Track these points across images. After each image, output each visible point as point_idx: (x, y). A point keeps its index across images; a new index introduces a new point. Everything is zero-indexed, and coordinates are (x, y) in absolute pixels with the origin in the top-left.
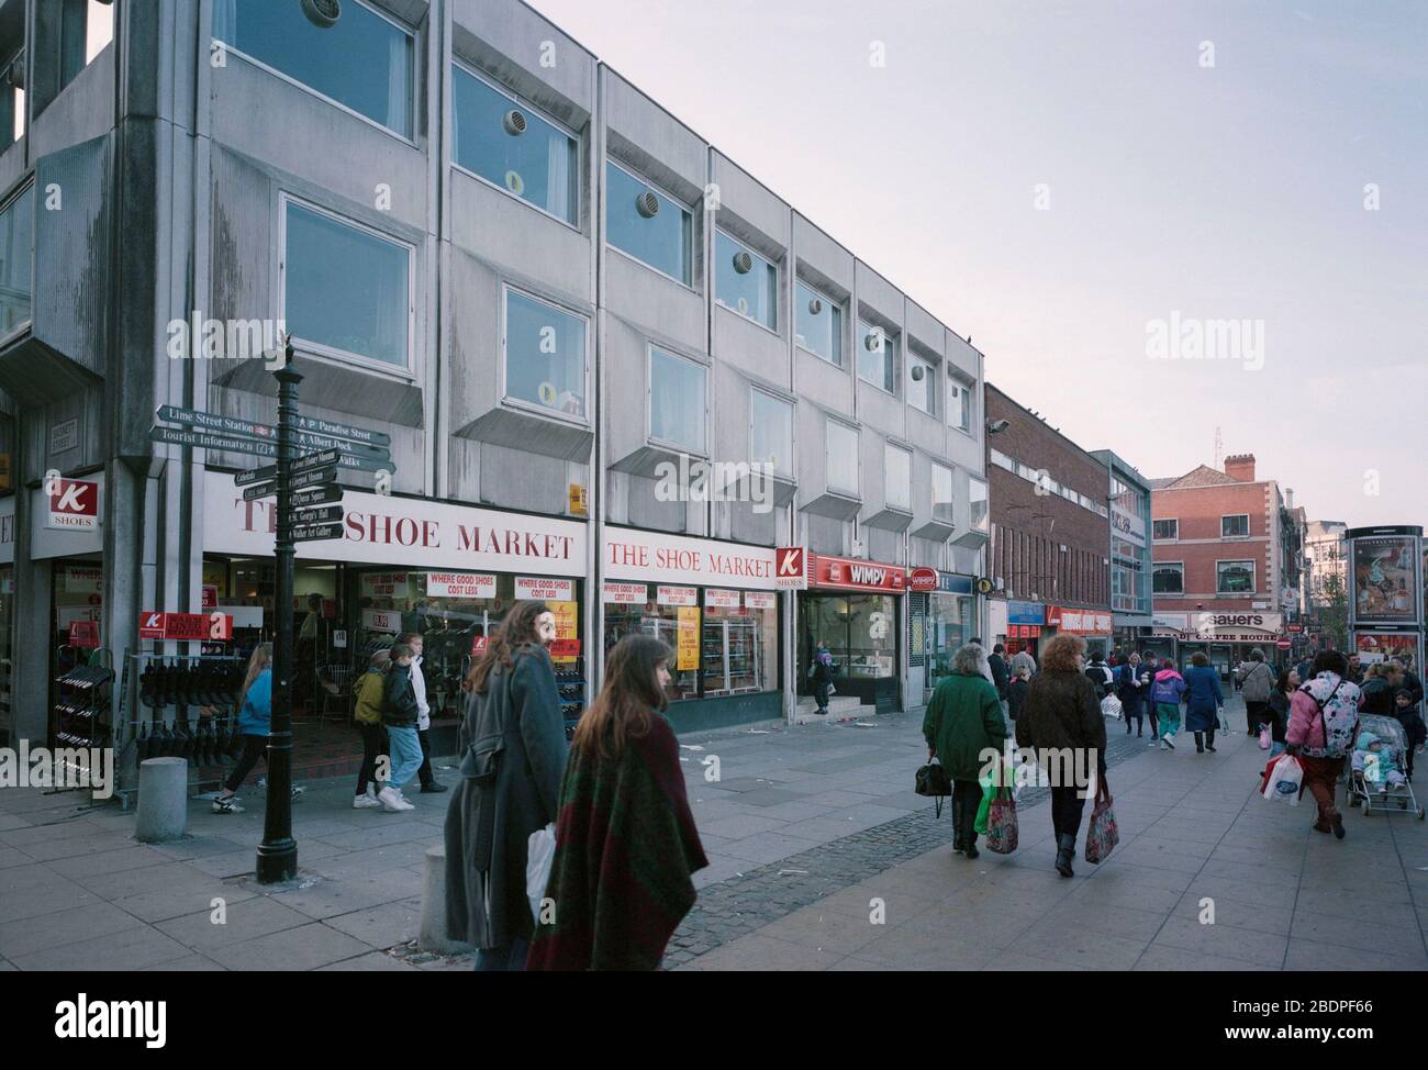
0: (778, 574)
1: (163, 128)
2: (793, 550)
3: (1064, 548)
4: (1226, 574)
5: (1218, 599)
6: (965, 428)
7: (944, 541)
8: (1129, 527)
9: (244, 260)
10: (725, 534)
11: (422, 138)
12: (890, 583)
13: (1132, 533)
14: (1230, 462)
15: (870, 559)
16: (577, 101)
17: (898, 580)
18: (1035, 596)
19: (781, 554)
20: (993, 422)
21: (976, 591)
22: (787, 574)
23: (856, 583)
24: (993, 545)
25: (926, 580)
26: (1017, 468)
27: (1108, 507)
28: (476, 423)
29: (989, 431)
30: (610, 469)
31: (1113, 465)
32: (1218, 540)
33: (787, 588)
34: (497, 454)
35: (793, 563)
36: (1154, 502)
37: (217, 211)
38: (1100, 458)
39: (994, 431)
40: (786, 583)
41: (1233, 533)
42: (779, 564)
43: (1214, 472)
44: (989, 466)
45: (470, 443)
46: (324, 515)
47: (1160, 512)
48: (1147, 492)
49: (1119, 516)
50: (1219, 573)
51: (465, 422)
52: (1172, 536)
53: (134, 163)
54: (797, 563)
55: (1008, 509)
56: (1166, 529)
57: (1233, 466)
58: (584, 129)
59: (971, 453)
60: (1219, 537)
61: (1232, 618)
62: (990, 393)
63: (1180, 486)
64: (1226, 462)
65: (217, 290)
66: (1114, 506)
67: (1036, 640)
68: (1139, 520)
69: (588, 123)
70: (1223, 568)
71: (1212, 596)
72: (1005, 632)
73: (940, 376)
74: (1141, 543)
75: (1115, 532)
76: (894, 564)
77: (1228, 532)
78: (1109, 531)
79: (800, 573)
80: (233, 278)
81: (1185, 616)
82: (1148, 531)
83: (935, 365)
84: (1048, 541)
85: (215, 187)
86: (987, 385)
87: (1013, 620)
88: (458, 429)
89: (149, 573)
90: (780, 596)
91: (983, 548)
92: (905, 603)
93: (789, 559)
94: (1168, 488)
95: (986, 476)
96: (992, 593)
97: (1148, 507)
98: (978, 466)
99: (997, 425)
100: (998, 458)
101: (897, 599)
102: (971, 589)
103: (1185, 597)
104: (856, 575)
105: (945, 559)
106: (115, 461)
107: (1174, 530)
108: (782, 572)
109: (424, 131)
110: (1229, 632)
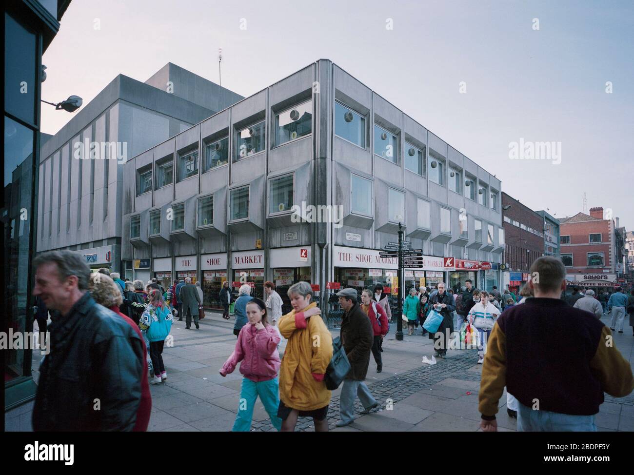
0: (445, 266)
1: (327, 160)
2: (450, 258)
3: (528, 251)
4: (592, 258)
5: (588, 268)
6: (494, 208)
7: (490, 251)
8: (551, 240)
9: (343, 191)
10: (432, 254)
11: (367, 148)
12: (475, 267)
13: (552, 243)
14: (592, 210)
15: (469, 259)
16: (399, 127)
17: (477, 266)
18: (519, 270)
19: (446, 259)
20: (505, 206)
21: (499, 269)
22: (448, 266)
23: (467, 268)
24: (505, 252)
25: (487, 266)
26: (512, 222)
27: (544, 233)
28: (381, 228)
29: (503, 209)
30: (406, 236)
31: (545, 217)
32: (588, 244)
33: (447, 270)
34: (383, 234)
35: (450, 262)
36: (561, 228)
37: (337, 179)
38: (540, 214)
39: (505, 209)
40: (448, 269)
41: (594, 241)
42: (445, 262)
43: (586, 215)
44: (504, 223)
45: (378, 232)
46: (417, 263)
47: (563, 233)
48: (558, 226)
49: (547, 236)
50: (588, 258)
51: (379, 227)
52: (568, 243)
53: (321, 170)
54: (452, 262)
55: (510, 238)
56: (565, 240)
57: (593, 212)
58: (399, 134)
59: (497, 218)
60: (588, 243)
61: (594, 277)
62: (504, 195)
63: (570, 222)
64: (590, 210)
65: (337, 200)
66: (546, 233)
67: (519, 286)
68: (554, 237)
69: (400, 132)
70: (590, 256)
71: (585, 267)
72: (509, 284)
73: (488, 192)
74: (556, 246)
75: (546, 243)
76: (475, 261)
77: (592, 240)
78: (544, 243)
79: (453, 266)
80: (341, 196)
81: (574, 276)
82: (558, 242)
83: (486, 188)
84: (523, 249)
85: (336, 173)
86: (502, 193)
87: (512, 278)
88: (377, 228)
89: (324, 272)
90: (444, 273)
91: (502, 253)
92: (478, 274)
93: (449, 261)
94: (566, 223)
95: (502, 226)
96: (506, 269)
97: (558, 231)
98: (500, 223)
99: (506, 207)
100: (507, 219)
101: (476, 273)
102: (498, 267)
103: (574, 268)
104: (465, 266)
105: (490, 258)
106: (316, 245)
107: (568, 240)
108: (446, 265)
109: (368, 145)
110: (592, 282)
